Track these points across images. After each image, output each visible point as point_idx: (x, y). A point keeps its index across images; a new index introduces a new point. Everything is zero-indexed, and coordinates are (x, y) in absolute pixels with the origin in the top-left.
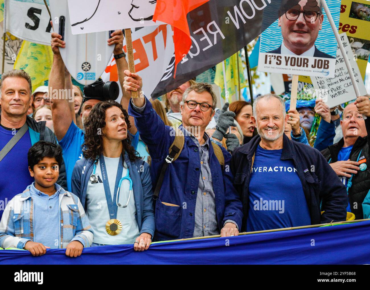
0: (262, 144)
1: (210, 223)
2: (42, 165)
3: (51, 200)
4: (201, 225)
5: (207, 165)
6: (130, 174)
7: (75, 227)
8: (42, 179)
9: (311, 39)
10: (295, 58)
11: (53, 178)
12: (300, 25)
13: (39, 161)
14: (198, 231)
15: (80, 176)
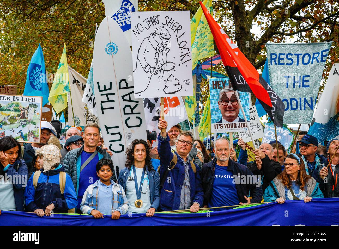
0: (218, 163)
1: (188, 202)
2: (102, 170)
3: (108, 188)
4: (183, 203)
5: (188, 173)
6: (148, 177)
7: (120, 202)
8: (102, 177)
9: (236, 113)
10: (229, 124)
11: (108, 176)
12: (230, 107)
13: (101, 168)
14: (182, 206)
15: (123, 177)
